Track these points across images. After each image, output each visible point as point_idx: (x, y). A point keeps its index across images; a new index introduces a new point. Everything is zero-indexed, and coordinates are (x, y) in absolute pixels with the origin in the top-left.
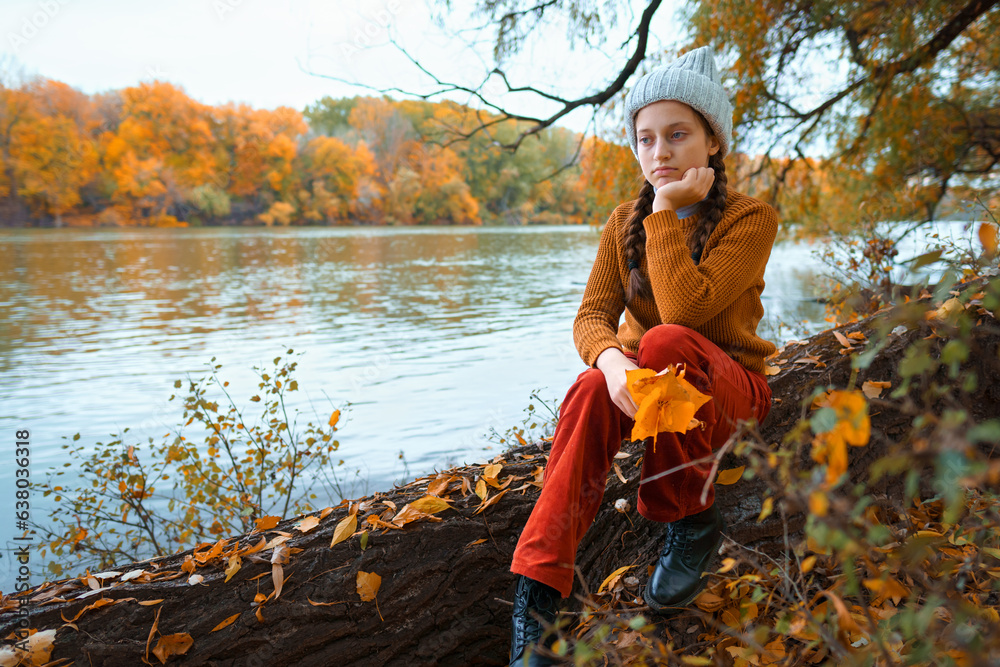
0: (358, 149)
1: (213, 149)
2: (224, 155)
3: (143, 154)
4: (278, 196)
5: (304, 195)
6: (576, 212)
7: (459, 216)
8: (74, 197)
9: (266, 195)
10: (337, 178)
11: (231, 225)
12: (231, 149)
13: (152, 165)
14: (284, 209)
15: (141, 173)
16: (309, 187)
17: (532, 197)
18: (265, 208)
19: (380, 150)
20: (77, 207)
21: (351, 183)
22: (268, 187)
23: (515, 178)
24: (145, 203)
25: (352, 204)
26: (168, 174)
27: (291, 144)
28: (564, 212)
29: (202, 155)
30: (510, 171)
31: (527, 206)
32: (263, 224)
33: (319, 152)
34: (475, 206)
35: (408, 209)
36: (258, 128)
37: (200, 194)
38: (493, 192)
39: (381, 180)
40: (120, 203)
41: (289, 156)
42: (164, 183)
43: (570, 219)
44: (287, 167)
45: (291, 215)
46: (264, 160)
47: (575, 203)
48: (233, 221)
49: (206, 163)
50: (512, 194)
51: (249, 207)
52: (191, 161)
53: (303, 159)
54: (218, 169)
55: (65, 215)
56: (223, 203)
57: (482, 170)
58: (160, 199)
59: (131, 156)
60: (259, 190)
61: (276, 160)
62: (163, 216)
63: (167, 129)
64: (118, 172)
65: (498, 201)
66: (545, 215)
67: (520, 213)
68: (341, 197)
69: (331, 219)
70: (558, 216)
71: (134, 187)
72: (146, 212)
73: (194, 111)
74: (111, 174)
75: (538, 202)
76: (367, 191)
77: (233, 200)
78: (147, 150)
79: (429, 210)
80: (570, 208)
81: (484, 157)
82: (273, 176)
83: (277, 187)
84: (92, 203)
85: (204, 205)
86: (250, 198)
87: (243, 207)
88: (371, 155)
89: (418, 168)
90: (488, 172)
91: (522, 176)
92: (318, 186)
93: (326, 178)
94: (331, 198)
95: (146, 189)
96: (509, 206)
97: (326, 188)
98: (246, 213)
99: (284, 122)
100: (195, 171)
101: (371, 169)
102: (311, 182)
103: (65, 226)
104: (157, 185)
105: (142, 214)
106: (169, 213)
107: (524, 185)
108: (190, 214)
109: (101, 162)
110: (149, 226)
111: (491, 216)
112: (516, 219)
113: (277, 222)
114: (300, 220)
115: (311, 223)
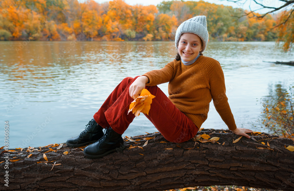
0: (172, 17)
1: (131, 18)
2: (134, 20)
3: (114, 20)
4: (149, 32)
5: (156, 32)
6: (242, 37)
8: (96, 33)
9: (145, 32)
10: (166, 26)
11: (135, 41)
12: (136, 18)
13: (116, 23)
14: (150, 36)
15: (113, 26)
16: (157, 30)
17: (226, 32)
18: (145, 36)
19: (179, 18)
20: (97, 35)
21: (170, 28)
22: (146, 29)
23: (222, 26)
24: (114, 34)
25: (170, 34)
26: (120, 26)
27: (153, 16)
28: (237, 37)
29: (128, 20)
30: (220, 24)
31: (225, 35)
32: (144, 40)
33: (161, 19)
36: (144, 12)
37: (127, 32)
38: (214, 31)
40: (107, 34)
41: (152, 20)
42: (118, 28)
43: (240, 40)
44: (152, 23)
45: (152, 38)
46: (145, 21)
47: (242, 34)
48: (136, 40)
49: (130, 23)
50: (220, 31)
51: (141, 35)
52: (126, 22)
53: (156, 21)
54: (133, 24)
55: (94, 38)
56: (133, 34)
57: (211, 23)
58: (117, 33)
59: (110, 21)
60: (143, 30)
61: (148, 21)
62: (118, 38)
63: (120, 13)
64: (107, 26)
65: (215, 34)
66: (231, 38)
67: (222, 37)
68: (167, 32)
69: (163, 39)
70: (236, 39)
71: (111, 29)
72: (114, 37)
73: (127, 7)
74: (105, 26)
75: (228, 34)
76: (174, 30)
77: (137, 33)
78: (115, 19)
80: (240, 36)
81: (212, 19)
82: (148, 26)
83: (148, 29)
84: (100, 34)
85: (128, 35)
86: (141, 33)
87: (139, 35)
88: (177, 19)
90: (213, 24)
91: (224, 25)
92: (160, 29)
93: (163, 26)
94: (164, 33)
95: (114, 30)
96: (219, 35)
97: (162, 29)
98: (140, 38)
99: (151, 9)
100: (127, 25)
101: (176, 23)
102: (158, 28)
103: (94, 41)
104: (117, 29)
105: (113, 38)
106: (119, 37)
107: (225, 28)
108: (124, 37)
109: (103, 22)
110: (114, 41)
111: (212, 38)
112: (221, 39)
113: (148, 40)
114: (154, 39)
115: (157, 40)
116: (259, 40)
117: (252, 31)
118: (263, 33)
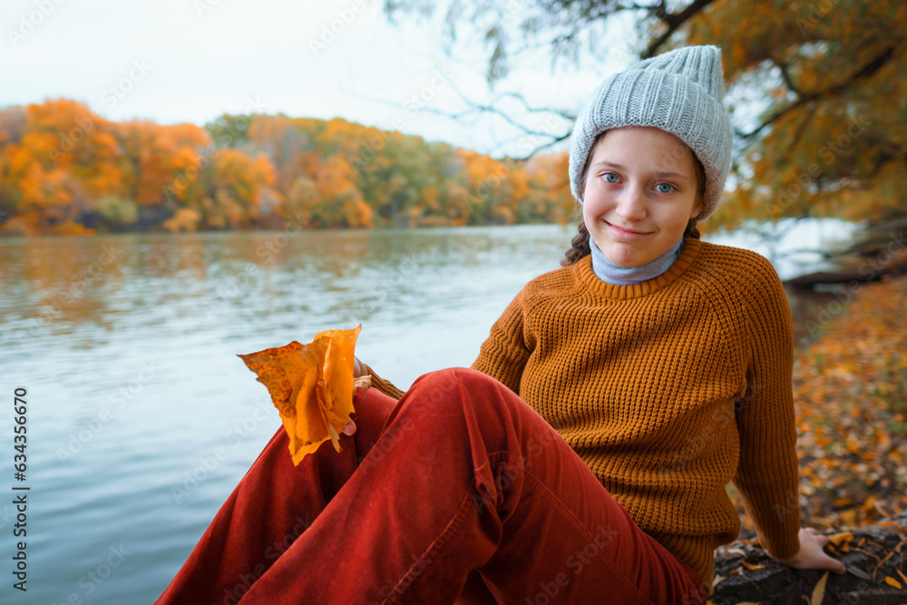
0: (257, 160)
1: (117, 160)
2: (128, 167)
3: (48, 166)
4: (182, 203)
5: (208, 203)
6: (459, 216)
7: (353, 221)
10: (240, 187)
11: (136, 232)
12: (136, 161)
13: (58, 177)
14: (189, 216)
15: (47, 185)
16: (212, 194)
17: (419, 203)
18: (170, 215)
19: (279, 161)
21: (252, 191)
23: (404, 187)
24: (51, 213)
25: (254, 211)
26: (75, 184)
28: (448, 216)
29: (107, 167)
30: (398, 181)
31: (415, 212)
32: (167, 231)
33: (221, 165)
34: (368, 212)
36: (164, 141)
37: (106, 203)
38: (385, 199)
39: (280, 188)
40: (26, 213)
42: (70, 193)
43: (454, 222)
45: (197, 222)
46: (167, 172)
47: (458, 208)
48: (140, 228)
49: (111, 176)
50: (401, 200)
51: (156, 214)
52: (96, 172)
53: (207, 169)
54: (124, 181)
56: (129, 211)
57: (373, 180)
58: (67, 208)
59: (37, 168)
60: (164, 199)
61: (180, 171)
62: (70, 225)
64: (23, 183)
65: (389, 207)
66: (432, 219)
67: (409, 218)
68: (243, 204)
69: (234, 224)
70: (442, 220)
71: (39, 197)
72: (52, 221)
74: (16, 184)
75: (423, 208)
76: (267, 199)
77: (141, 208)
78: (52, 162)
79: (327, 216)
80: (453, 212)
81: (375, 168)
85: (108, 213)
86: (156, 207)
87: (149, 215)
88: (271, 166)
89: (314, 177)
90: (379, 182)
91: (411, 184)
92: (222, 196)
93: (229, 187)
94: (234, 205)
95: (52, 200)
96: (398, 211)
97: (229, 196)
98: (153, 220)
99: (186, 135)
100: (101, 182)
101: (271, 178)
102: (214, 191)
104: (63, 195)
105: (48, 223)
106: (75, 221)
107: (412, 193)
108: (93, 221)
109: (6, 173)
110: (57, 234)
111: (382, 221)
112: (405, 222)
113: (183, 229)
114: (204, 226)
115: (215, 229)
116: (501, 221)
117: (480, 200)
118: (508, 205)
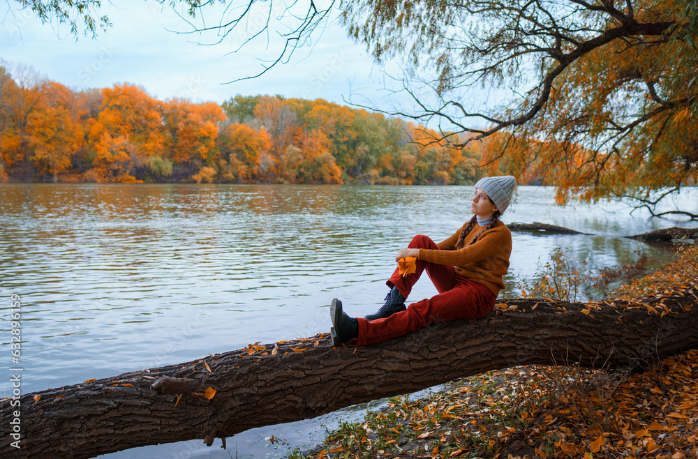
0: (259, 131)
1: (162, 129)
2: (168, 134)
3: (115, 133)
4: (205, 163)
5: (223, 162)
6: (408, 176)
7: (328, 178)
8: (67, 162)
9: (197, 162)
10: (246, 151)
11: (172, 182)
12: (174, 131)
13: (121, 141)
14: (210, 171)
15: (114, 146)
16: (227, 158)
17: (377, 166)
18: (197, 171)
19: (275, 133)
20: (69, 168)
21: (255, 154)
22: (198, 156)
23: (366, 153)
24: (115, 166)
25: (255, 169)
26: (132, 147)
27: (215, 128)
28: (400, 177)
29: (154, 134)
30: (362, 148)
31: (374, 172)
32: (195, 182)
33: (234, 134)
34: (339, 172)
35: (292, 173)
36: (193, 117)
37: (153, 161)
38: (352, 162)
39: (274, 153)
40: (98, 167)
41: (213, 137)
42: (128, 153)
43: (404, 181)
44: (212, 143)
45: (214, 176)
46: (196, 138)
47: (407, 170)
48: (174, 180)
49: (157, 141)
50: (364, 164)
51: (187, 170)
52: (147, 138)
53: (222, 138)
54: (165, 144)
55: (60, 174)
56: (168, 167)
57: (344, 147)
58: (126, 164)
59: (107, 135)
60: (192, 158)
61: (204, 139)
62: (127, 176)
63: (131, 116)
64: (97, 146)
65: (354, 168)
66: (387, 179)
67: (369, 176)
68: (248, 164)
69: (241, 178)
70: (396, 179)
71: (108, 155)
72: (115, 172)
73: (151, 105)
74: (93, 146)
75: (381, 170)
76: (265, 160)
77: (175, 165)
78: (118, 130)
79: (308, 174)
80: (404, 174)
81: (346, 139)
82: (203, 149)
83: (205, 157)
84: (80, 166)
85: (154, 168)
86: (186, 164)
87: (181, 170)
88: (270, 136)
89: (300, 145)
90: (348, 149)
91: (371, 152)
92: (233, 156)
93: (238, 151)
94: (242, 164)
95: (116, 157)
96: (362, 172)
97: (238, 158)
98: (183, 174)
99: (209, 112)
100: (150, 145)
101: (269, 145)
102: (228, 154)
103: (59, 182)
104: (123, 154)
105: (113, 173)
106: (130, 174)
107: (372, 157)
108: (143, 173)
109: (86, 137)
110: (117, 182)
111: (350, 179)
112: (366, 181)
113: (204, 181)
114: (220, 179)
115: (228, 182)
116: (441, 182)
117: (425, 165)
118: (447, 169)
